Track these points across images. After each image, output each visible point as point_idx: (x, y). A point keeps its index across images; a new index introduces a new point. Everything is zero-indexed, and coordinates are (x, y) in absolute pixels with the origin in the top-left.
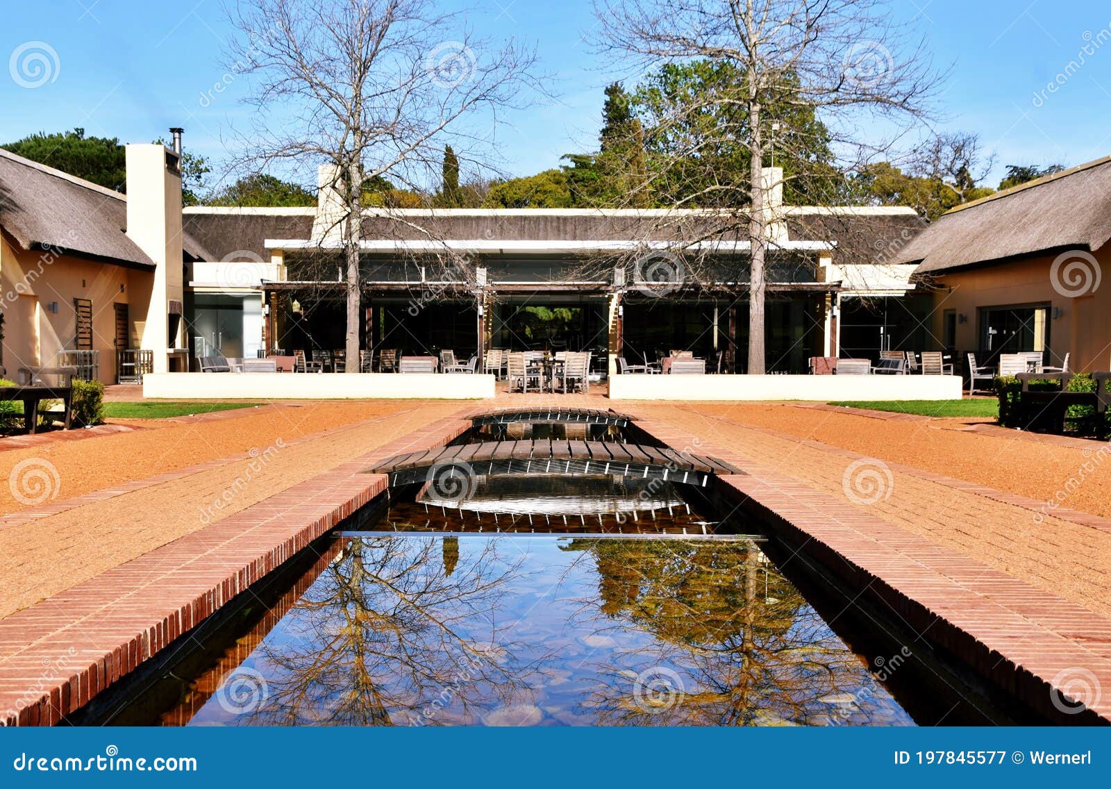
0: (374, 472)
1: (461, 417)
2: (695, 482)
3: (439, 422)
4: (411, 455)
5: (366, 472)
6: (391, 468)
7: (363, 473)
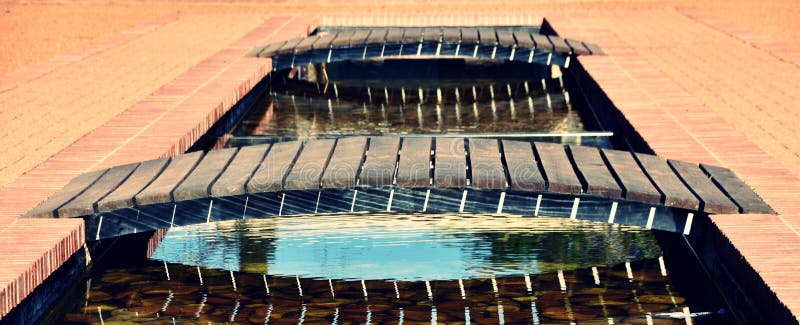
0: (56, 214)
1: (251, 49)
2: (670, 227)
3: (207, 64)
4: (134, 169)
5: (40, 216)
6: (90, 207)
7: (34, 216)
